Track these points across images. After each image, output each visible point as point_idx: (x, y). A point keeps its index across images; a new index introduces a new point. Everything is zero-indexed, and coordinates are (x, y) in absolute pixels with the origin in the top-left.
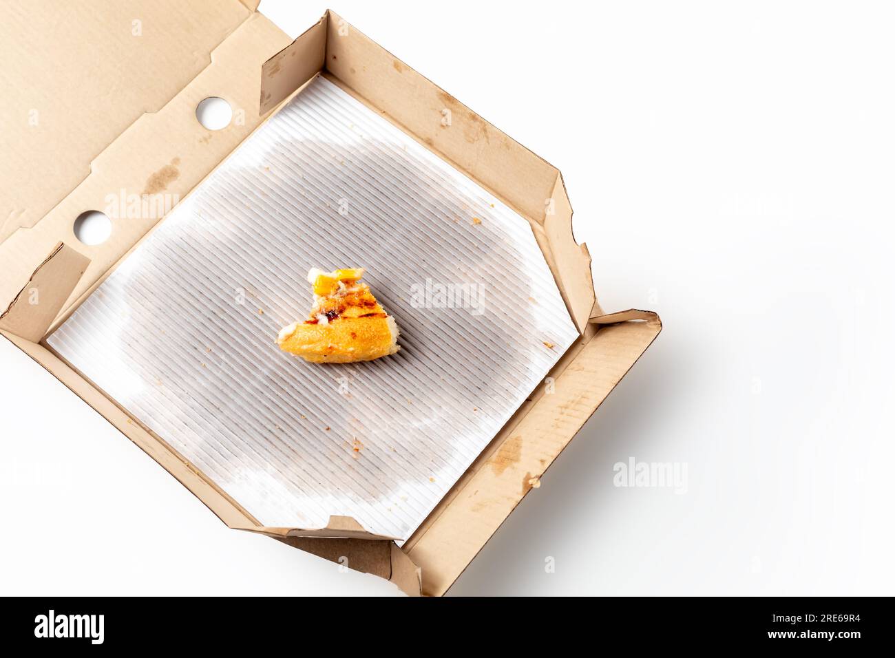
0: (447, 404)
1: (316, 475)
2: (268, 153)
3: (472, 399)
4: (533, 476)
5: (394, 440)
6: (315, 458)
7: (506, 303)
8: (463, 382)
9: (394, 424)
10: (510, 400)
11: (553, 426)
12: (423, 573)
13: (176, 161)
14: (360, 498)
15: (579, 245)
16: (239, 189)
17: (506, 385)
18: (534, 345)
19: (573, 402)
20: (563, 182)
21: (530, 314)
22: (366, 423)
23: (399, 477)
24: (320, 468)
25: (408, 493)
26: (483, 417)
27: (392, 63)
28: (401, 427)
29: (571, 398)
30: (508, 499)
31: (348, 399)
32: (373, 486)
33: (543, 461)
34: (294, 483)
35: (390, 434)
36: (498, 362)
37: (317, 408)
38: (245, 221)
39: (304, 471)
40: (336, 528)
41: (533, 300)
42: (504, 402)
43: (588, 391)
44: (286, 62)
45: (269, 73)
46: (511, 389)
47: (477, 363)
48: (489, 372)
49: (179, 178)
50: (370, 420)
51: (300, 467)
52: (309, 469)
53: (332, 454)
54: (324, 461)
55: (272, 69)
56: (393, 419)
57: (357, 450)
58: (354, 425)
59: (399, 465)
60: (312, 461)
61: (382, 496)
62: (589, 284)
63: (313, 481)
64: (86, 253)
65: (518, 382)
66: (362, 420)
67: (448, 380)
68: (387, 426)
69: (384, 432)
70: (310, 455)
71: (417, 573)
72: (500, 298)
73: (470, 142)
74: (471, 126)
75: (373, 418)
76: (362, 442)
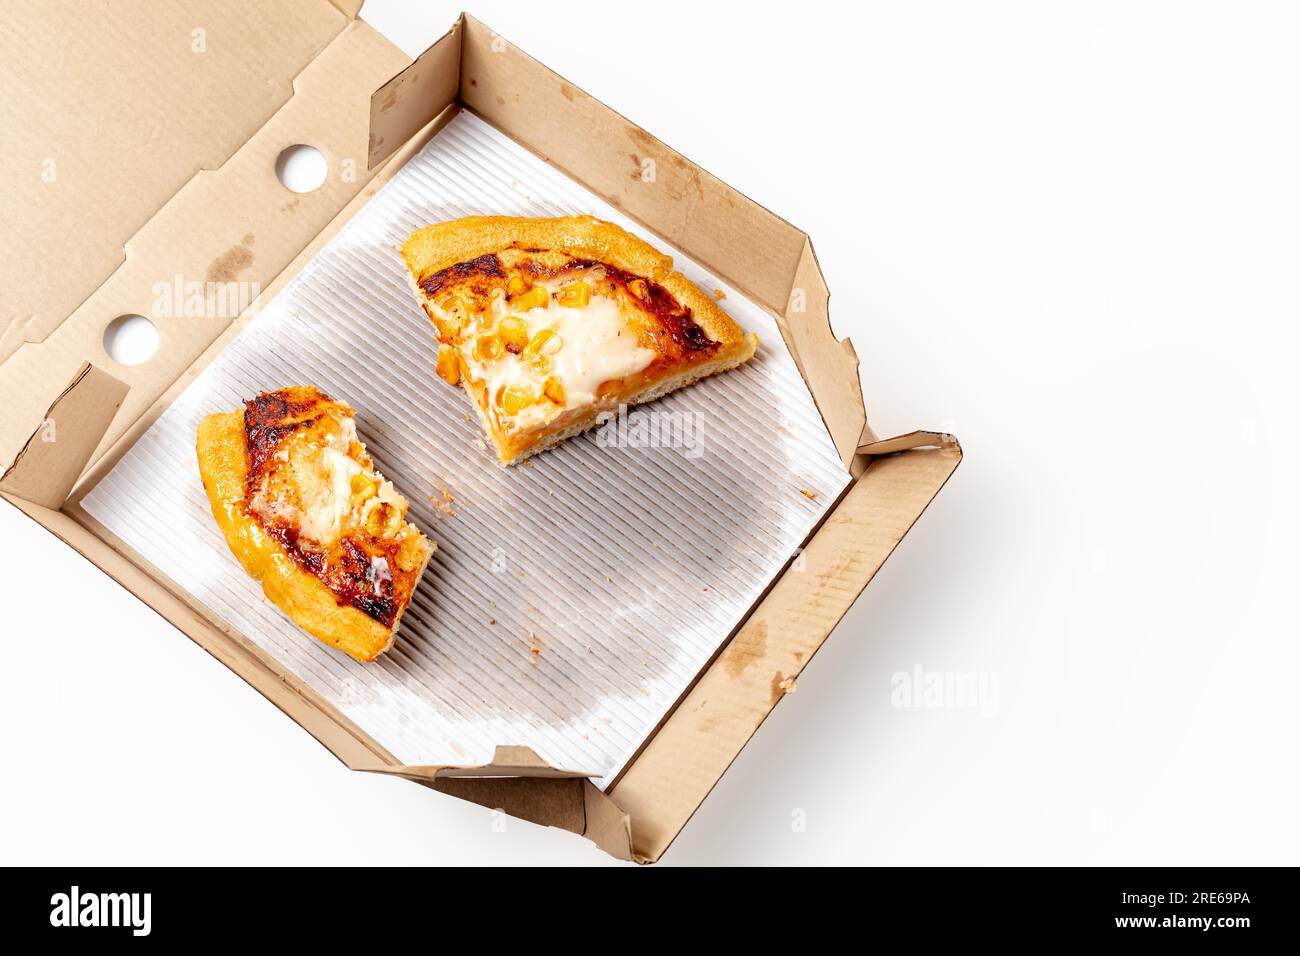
0: (664, 582)
1: (478, 689)
2: (394, 225)
3: (701, 574)
4: (785, 677)
5: (589, 636)
6: (476, 665)
7: (745, 435)
8: (686, 549)
9: (589, 613)
10: (756, 575)
11: (810, 604)
12: (633, 822)
13: (249, 239)
14: (542, 721)
15: (841, 341)
16: (353, 278)
17: (749, 553)
18: (787, 495)
19: (838, 568)
20: (813, 251)
21: (779, 451)
22: (548, 612)
23: (598, 690)
24: (485, 680)
25: (612, 713)
26: (717, 600)
27: (559, 88)
28: (598, 618)
29: (836, 562)
30: (752, 711)
31: (520, 578)
32: (561, 703)
33: (798, 655)
34: (446, 702)
35: (582, 627)
36: (736, 519)
37: (477, 592)
38: (364, 325)
39: (461, 683)
40: (505, 764)
41: (784, 430)
42: (747, 577)
43: (859, 552)
44: (406, 91)
45: (381, 107)
46: (757, 559)
47: (704, 522)
48: (723, 535)
49: (254, 263)
50: (554, 609)
51: (455, 679)
52: (467, 681)
53: (501, 659)
54: (489, 669)
55: (385, 101)
56: (587, 606)
57: (537, 652)
58: (531, 615)
59: (597, 672)
60: (471, 669)
61: (574, 719)
62: (857, 397)
63: (475, 699)
64: (122, 377)
65: (765, 549)
66: (543, 608)
67: (664, 547)
68: (579, 617)
69: (574, 624)
70: (469, 660)
71: (625, 823)
72: (736, 428)
73: (675, 198)
74: (676, 176)
75: (558, 606)
76: (543, 640)
